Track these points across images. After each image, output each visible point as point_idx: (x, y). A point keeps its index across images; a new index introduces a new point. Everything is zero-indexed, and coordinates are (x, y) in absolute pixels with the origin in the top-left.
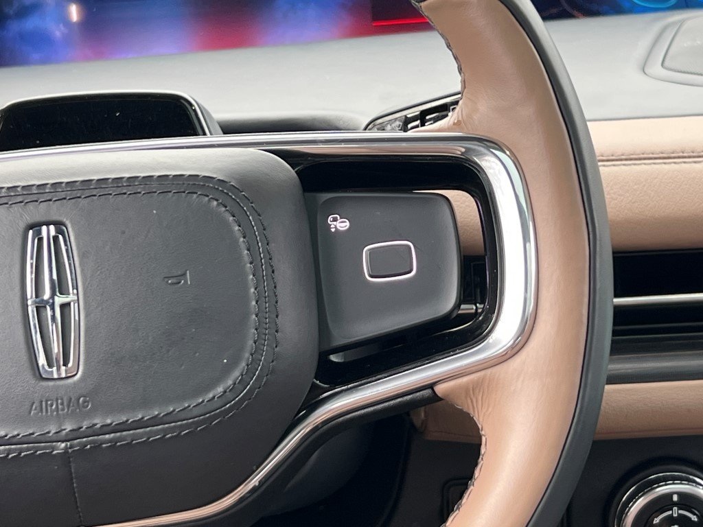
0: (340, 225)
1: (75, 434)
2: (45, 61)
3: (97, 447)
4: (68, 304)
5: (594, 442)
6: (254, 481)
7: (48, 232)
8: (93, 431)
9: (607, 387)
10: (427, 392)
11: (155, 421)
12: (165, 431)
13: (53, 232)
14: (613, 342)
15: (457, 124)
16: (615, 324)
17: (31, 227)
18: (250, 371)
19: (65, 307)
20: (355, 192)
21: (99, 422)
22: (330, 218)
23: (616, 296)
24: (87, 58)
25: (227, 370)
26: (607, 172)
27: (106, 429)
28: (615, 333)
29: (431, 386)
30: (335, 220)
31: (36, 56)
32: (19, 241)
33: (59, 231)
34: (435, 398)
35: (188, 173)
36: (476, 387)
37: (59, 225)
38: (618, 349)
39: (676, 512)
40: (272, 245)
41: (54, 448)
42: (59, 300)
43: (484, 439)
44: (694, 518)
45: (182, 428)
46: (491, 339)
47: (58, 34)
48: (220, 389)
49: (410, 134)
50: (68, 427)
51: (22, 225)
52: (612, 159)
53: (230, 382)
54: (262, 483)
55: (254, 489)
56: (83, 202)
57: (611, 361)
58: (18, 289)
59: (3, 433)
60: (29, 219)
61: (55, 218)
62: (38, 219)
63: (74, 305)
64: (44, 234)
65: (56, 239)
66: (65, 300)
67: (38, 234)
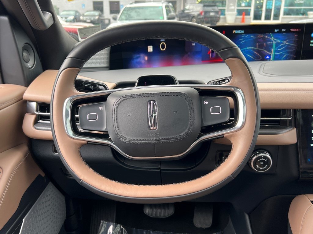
0: (206, 103)
1: (156, 140)
2: (141, 67)
3: (160, 143)
4: (156, 116)
5: (256, 146)
6: (188, 151)
7: (152, 102)
8: (159, 140)
9: (259, 135)
10: (222, 136)
11: (171, 139)
12: (173, 140)
13: (153, 102)
14: (260, 126)
15: (231, 84)
16: (261, 123)
17: (149, 101)
18: (189, 130)
19: (155, 116)
20: (210, 96)
21: (160, 138)
22: (204, 101)
23: (261, 117)
24: (148, 67)
25: (184, 130)
26: (260, 93)
27: (162, 139)
28: (261, 125)
29: (223, 135)
30: (205, 102)
31: (139, 66)
32: (147, 104)
33: (154, 102)
34: (224, 137)
35: (178, 92)
36: (232, 135)
37: (154, 101)
38: (261, 128)
39: (262, 159)
40: (194, 106)
41: (152, 142)
42: (154, 115)
43: (233, 146)
44: (266, 161)
45: (176, 140)
46: (236, 126)
47: (143, 62)
48: (183, 133)
49: (221, 85)
50: (155, 139)
51: (147, 101)
52: (262, 91)
53: (185, 132)
54: (189, 151)
55: (188, 152)
56: (159, 97)
57: (260, 130)
58: (146, 112)
59: (143, 139)
60: (149, 99)
61: (154, 99)
62: (150, 100)
63: (157, 116)
64: (151, 102)
65: (153, 103)
66: (155, 115)
67: (150, 102)
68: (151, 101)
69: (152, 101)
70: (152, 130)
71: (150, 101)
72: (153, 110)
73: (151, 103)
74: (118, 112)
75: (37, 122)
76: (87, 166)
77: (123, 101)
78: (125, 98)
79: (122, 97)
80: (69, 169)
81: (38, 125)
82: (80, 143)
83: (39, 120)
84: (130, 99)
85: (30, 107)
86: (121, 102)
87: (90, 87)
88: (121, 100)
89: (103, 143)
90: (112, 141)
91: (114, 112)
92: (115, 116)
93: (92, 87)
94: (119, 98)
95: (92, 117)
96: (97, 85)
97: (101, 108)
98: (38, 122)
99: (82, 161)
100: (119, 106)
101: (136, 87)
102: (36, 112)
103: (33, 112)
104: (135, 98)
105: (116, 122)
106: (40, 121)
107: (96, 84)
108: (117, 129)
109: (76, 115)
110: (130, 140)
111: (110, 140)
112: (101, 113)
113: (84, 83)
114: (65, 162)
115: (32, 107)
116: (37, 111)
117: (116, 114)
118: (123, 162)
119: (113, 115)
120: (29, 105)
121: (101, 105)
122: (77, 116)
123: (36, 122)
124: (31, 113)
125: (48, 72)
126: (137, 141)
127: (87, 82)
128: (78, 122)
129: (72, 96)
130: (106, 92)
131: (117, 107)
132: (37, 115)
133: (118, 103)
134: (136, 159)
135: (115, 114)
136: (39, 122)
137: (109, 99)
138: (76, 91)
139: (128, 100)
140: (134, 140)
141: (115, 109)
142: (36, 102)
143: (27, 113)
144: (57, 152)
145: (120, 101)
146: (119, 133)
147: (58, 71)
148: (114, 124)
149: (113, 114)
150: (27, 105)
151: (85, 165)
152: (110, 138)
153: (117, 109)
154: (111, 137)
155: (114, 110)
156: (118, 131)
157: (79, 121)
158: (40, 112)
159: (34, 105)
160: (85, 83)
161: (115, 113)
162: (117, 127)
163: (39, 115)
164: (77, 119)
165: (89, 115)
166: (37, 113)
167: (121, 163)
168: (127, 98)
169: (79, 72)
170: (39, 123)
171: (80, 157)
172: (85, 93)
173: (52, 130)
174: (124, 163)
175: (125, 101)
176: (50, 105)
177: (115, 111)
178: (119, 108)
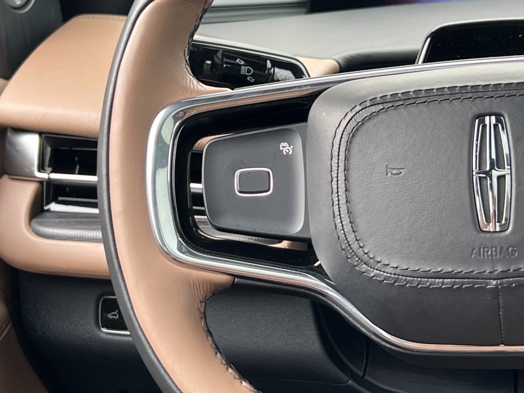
1: (505, 274)
3: (521, 286)
4: (504, 176)
7: (490, 121)
8: (518, 274)
13: (494, 121)
17: (478, 116)
19: (501, 178)
21: (523, 266)
32: (467, 131)
33: (498, 121)
37: (498, 116)
41: (487, 284)
42: (496, 173)
50: (500, 269)
51: (471, 115)
56: (518, 99)
58: (466, 164)
59: (450, 269)
60: (476, 111)
61: (496, 110)
62: (483, 111)
63: (508, 178)
64: (487, 122)
65: (496, 126)
66: (502, 173)
67: (482, 122)
68: (487, 118)
69: (490, 115)
70: (488, 235)
71: (481, 117)
72: (494, 157)
73: (484, 126)
74: (351, 161)
75: (43, 211)
76: (230, 370)
77: (371, 117)
78: (381, 107)
79: (368, 104)
80: (165, 381)
81: (44, 220)
82: (205, 283)
83: (48, 203)
84: (401, 109)
85: (17, 151)
86: (364, 121)
87: (244, 70)
88: (365, 113)
89: (293, 282)
90: (326, 276)
91: (335, 160)
92: (342, 177)
93: (249, 71)
94: (358, 108)
95: (252, 184)
96: (269, 64)
97: (285, 147)
98: (46, 208)
99: (211, 352)
100: (358, 139)
101: (420, 64)
102: (39, 171)
103: (27, 170)
104: (422, 107)
105: (343, 200)
106: (54, 207)
107: (265, 59)
108: (348, 228)
109: (193, 185)
110: (398, 271)
111: (319, 273)
112: (284, 165)
113: (219, 55)
114: (150, 351)
115: (22, 154)
116: (41, 168)
117: (346, 169)
118: (361, 374)
119: (334, 175)
120: (13, 144)
121: (285, 136)
122: (195, 187)
123: (37, 210)
124: (21, 175)
125: (82, 23)
126: (427, 275)
127: (231, 54)
128: (202, 213)
129: (179, 102)
130: (306, 86)
131: (350, 142)
132: (41, 182)
133: (353, 124)
134: (419, 351)
135: (342, 168)
136: (48, 210)
137: (317, 111)
138: (195, 81)
139: (392, 112)
140: (415, 274)
141: (343, 149)
142: (41, 133)
143: (5, 177)
144: (125, 329)
145: (359, 118)
146: (355, 246)
147: (125, 18)
148: (336, 208)
149: (335, 168)
150: (8, 146)
151: (224, 368)
152: (320, 265)
153: (348, 150)
154: (322, 260)
155: (335, 153)
156: (351, 237)
157: (206, 208)
158: (53, 172)
159: (30, 145)
160: (223, 55)
161: (342, 165)
162: (346, 221)
163: (49, 182)
164: (198, 199)
165: (241, 175)
166: (44, 176)
167: (353, 376)
168: (386, 106)
169: (205, 11)
170: (47, 214)
171: (204, 334)
172: (228, 91)
173: (105, 241)
174: (367, 377)
175: (382, 116)
176: (96, 147)
177: (342, 157)
178: (355, 147)
